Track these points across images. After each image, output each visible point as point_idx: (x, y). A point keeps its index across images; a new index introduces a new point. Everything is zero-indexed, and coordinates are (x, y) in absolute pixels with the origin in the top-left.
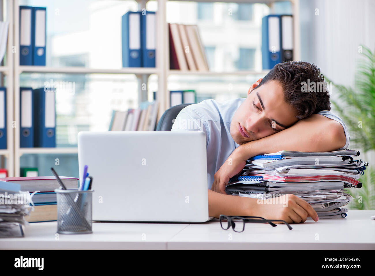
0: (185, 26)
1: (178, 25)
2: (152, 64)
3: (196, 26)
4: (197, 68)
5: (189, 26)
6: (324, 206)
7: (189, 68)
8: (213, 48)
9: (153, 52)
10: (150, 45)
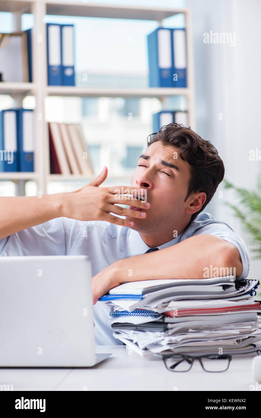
0: (67, 125)
1: (59, 125)
2: (31, 168)
3: (79, 125)
4: (81, 172)
5: (72, 125)
6: (236, 343)
7: (71, 172)
8: (98, 147)
9: (31, 155)
10: (27, 147)
